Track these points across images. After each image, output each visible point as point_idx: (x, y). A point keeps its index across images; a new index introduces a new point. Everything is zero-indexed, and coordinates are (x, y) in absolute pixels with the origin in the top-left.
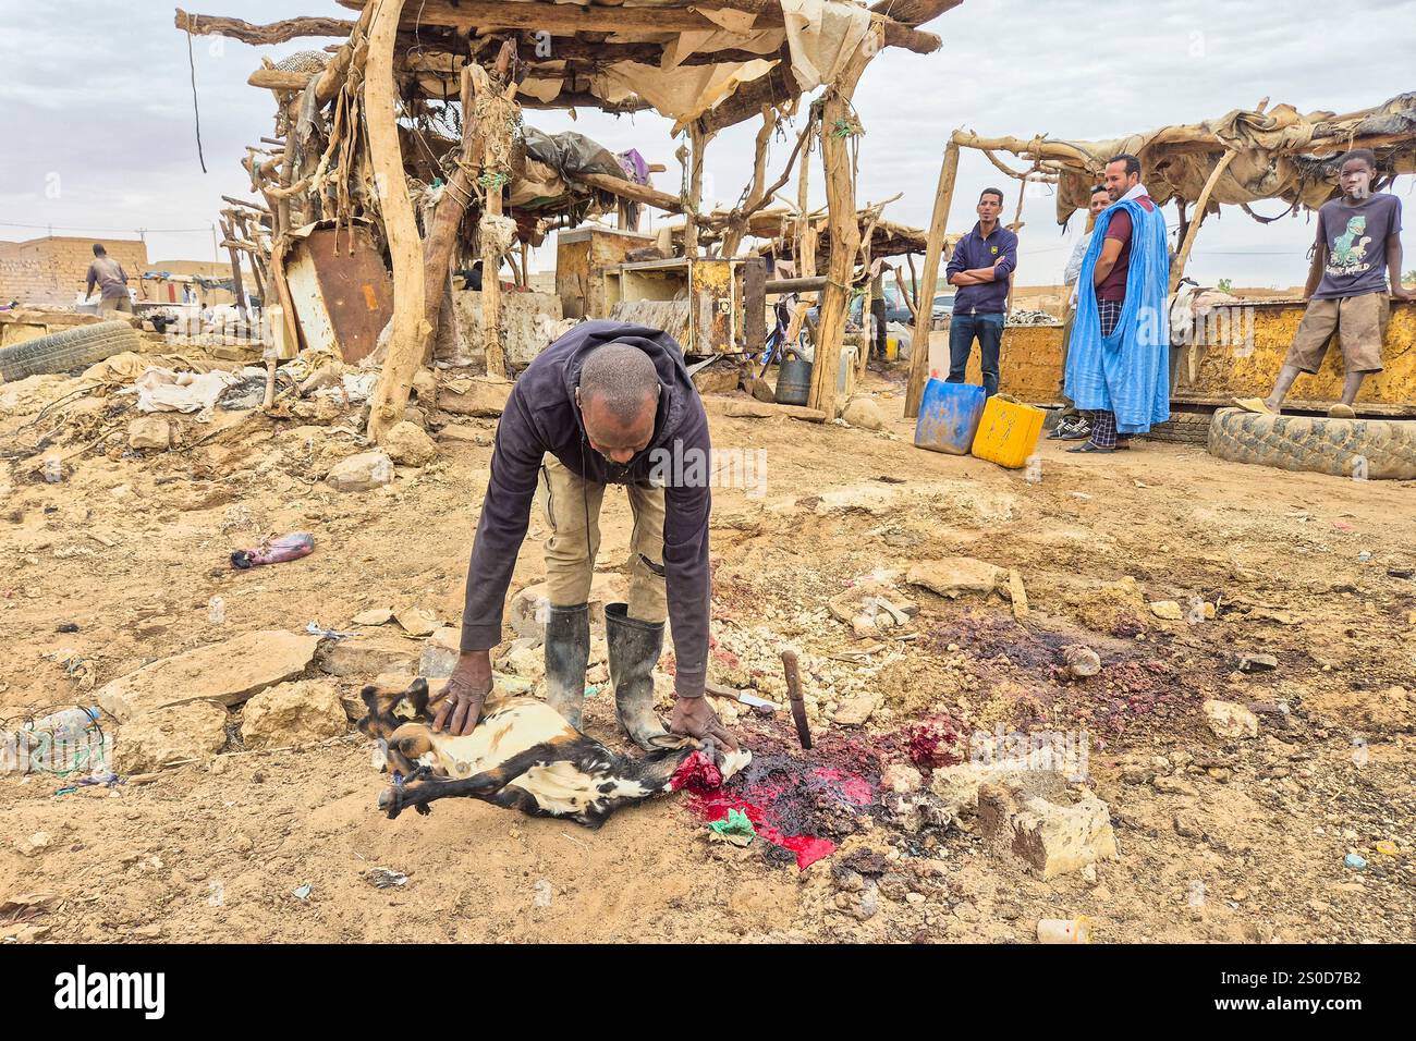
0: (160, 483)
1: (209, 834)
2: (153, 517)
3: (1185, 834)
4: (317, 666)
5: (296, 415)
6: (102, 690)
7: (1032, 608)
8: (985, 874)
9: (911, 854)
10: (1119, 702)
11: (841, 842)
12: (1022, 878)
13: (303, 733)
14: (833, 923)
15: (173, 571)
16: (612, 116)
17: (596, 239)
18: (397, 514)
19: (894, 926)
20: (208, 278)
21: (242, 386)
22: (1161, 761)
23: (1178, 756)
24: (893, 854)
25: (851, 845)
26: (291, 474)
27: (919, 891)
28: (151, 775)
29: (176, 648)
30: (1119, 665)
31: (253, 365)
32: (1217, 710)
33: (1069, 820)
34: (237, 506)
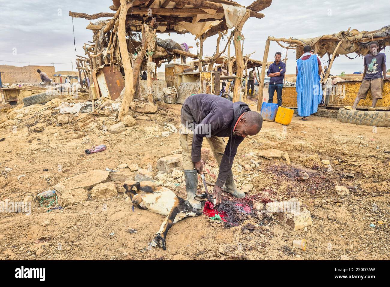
0: (66, 132)
1: (87, 221)
2: (65, 141)
3: (330, 219)
4: (109, 179)
5: (100, 114)
6: (56, 185)
7: (291, 162)
8: (280, 230)
9: (261, 225)
10: (313, 186)
11: (243, 222)
12: (289, 230)
13: (107, 196)
14: (242, 242)
15: (71, 155)
16: (179, 35)
17: (175, 66)
18: (126, 139)
19: (257, 242)
20: (71, 76)
21: (86, 107)
22: (324, 201)
23: (328, 200)
24: (256, 225)
25: (246, 223)
26: (99, 129)
27: (263, 234)
28: (70, 206)
29: (73, 175)
30: (314, 176)
31: (88, 101)
32: (338, 188)
33: (300, 215)
34: (86, 138)
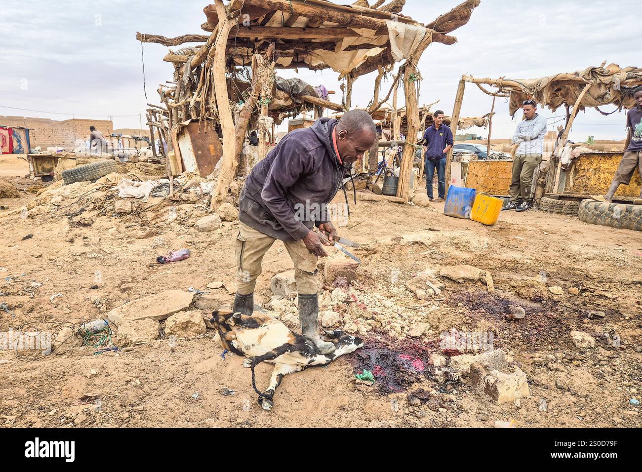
0: (127, 227)
1: (156, 372)
2: (125, 242)
3: (561, 388)
4: (193, 305)
5: (182, 199)
6: (109, 313)
7: (496, 288)
8: (473, 401)
9: (441, 392)
10: (533, 330)
11: (411, 386)
12: (488, 403)
13: (189, 333)
14: (408, 419)
15: (134, 264)
16: (313, 71)
17: (305, 123)
18: (223, 241)
19: (433, 421)
21: (160, 187)
22: (551, 357)
23: (559, 355)
24: (433, 392)
25: (416, 387)
26: (180, 224)
27: (444, 407)
28: (131, 347)
29: (137, 296)
30: (534, 314)
31: (164, 178)
32: (577, 335)
33: (509, 379)
34: (158, 237)
